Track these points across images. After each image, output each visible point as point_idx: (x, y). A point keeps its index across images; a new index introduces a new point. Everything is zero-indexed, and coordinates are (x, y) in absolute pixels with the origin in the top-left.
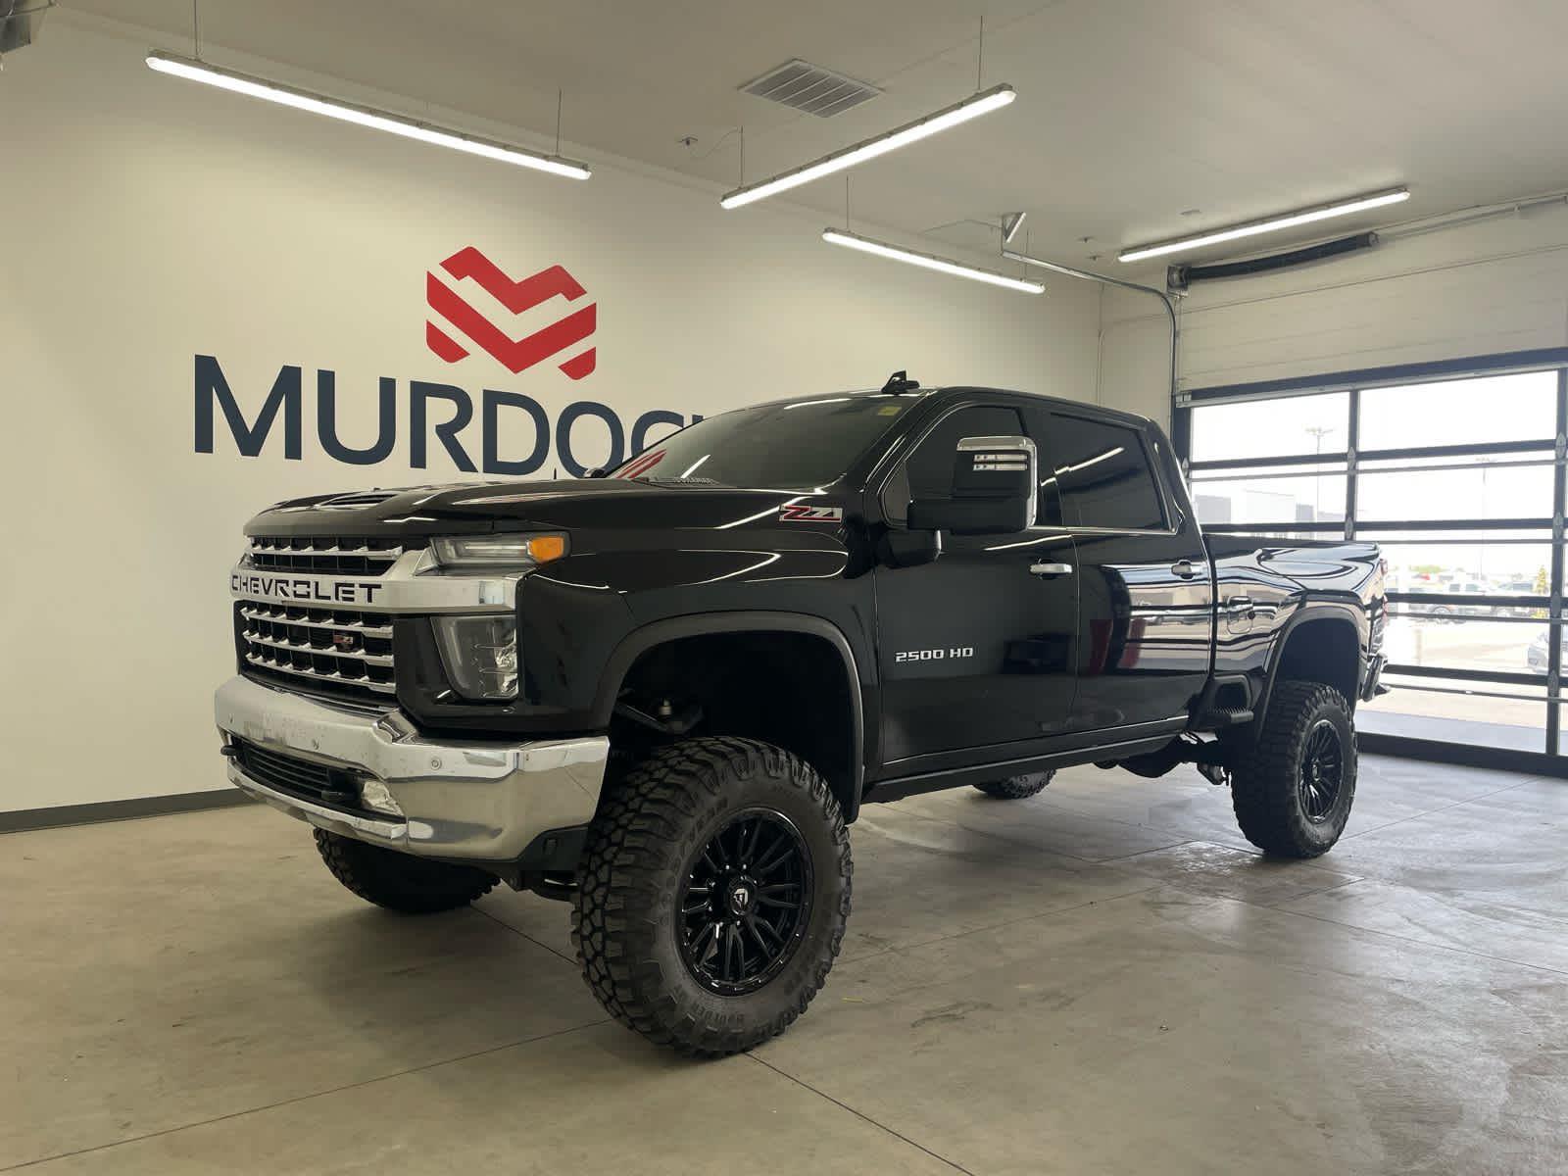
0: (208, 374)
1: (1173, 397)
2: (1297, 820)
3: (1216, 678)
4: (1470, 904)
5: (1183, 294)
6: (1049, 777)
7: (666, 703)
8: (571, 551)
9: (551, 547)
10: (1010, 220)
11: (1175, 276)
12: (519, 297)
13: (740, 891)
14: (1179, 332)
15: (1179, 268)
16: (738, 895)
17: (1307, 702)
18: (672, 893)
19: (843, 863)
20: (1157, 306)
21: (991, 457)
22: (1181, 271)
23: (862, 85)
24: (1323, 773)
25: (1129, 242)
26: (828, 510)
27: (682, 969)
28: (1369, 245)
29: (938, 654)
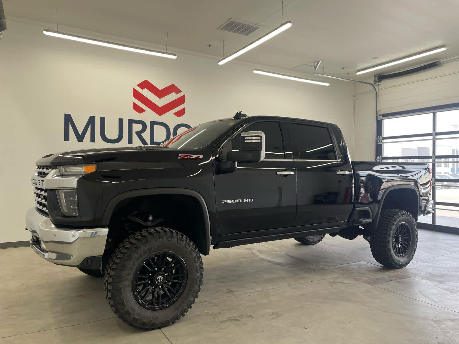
0: (68, 119)
1: (377, 117)
2: (391, 256)
3: (356, 208)
4: (446, 287)
5: (379, 84)
6: (322, 239)
7: (151, 216)
8: (97, 170)
9: (92, 168)
10: (316, 64)
11: (376, 78)
12: (161, 94)
13: (160, 277)
14: (378, 96)
15: (378, 75)
16: (159, 278)
17: (395, 217)
18: (131, 277)
19: (198, 268)
20: (371, 88)
21: (250, 138)
22: (378, 77)
23: (254, 25)
24: (403, 240)
25: (359, 68)
26: (198, 156)
27: (134, 301)
28: (437, 65)
29: (239, 201)
